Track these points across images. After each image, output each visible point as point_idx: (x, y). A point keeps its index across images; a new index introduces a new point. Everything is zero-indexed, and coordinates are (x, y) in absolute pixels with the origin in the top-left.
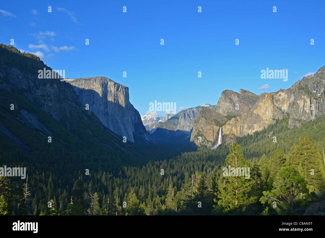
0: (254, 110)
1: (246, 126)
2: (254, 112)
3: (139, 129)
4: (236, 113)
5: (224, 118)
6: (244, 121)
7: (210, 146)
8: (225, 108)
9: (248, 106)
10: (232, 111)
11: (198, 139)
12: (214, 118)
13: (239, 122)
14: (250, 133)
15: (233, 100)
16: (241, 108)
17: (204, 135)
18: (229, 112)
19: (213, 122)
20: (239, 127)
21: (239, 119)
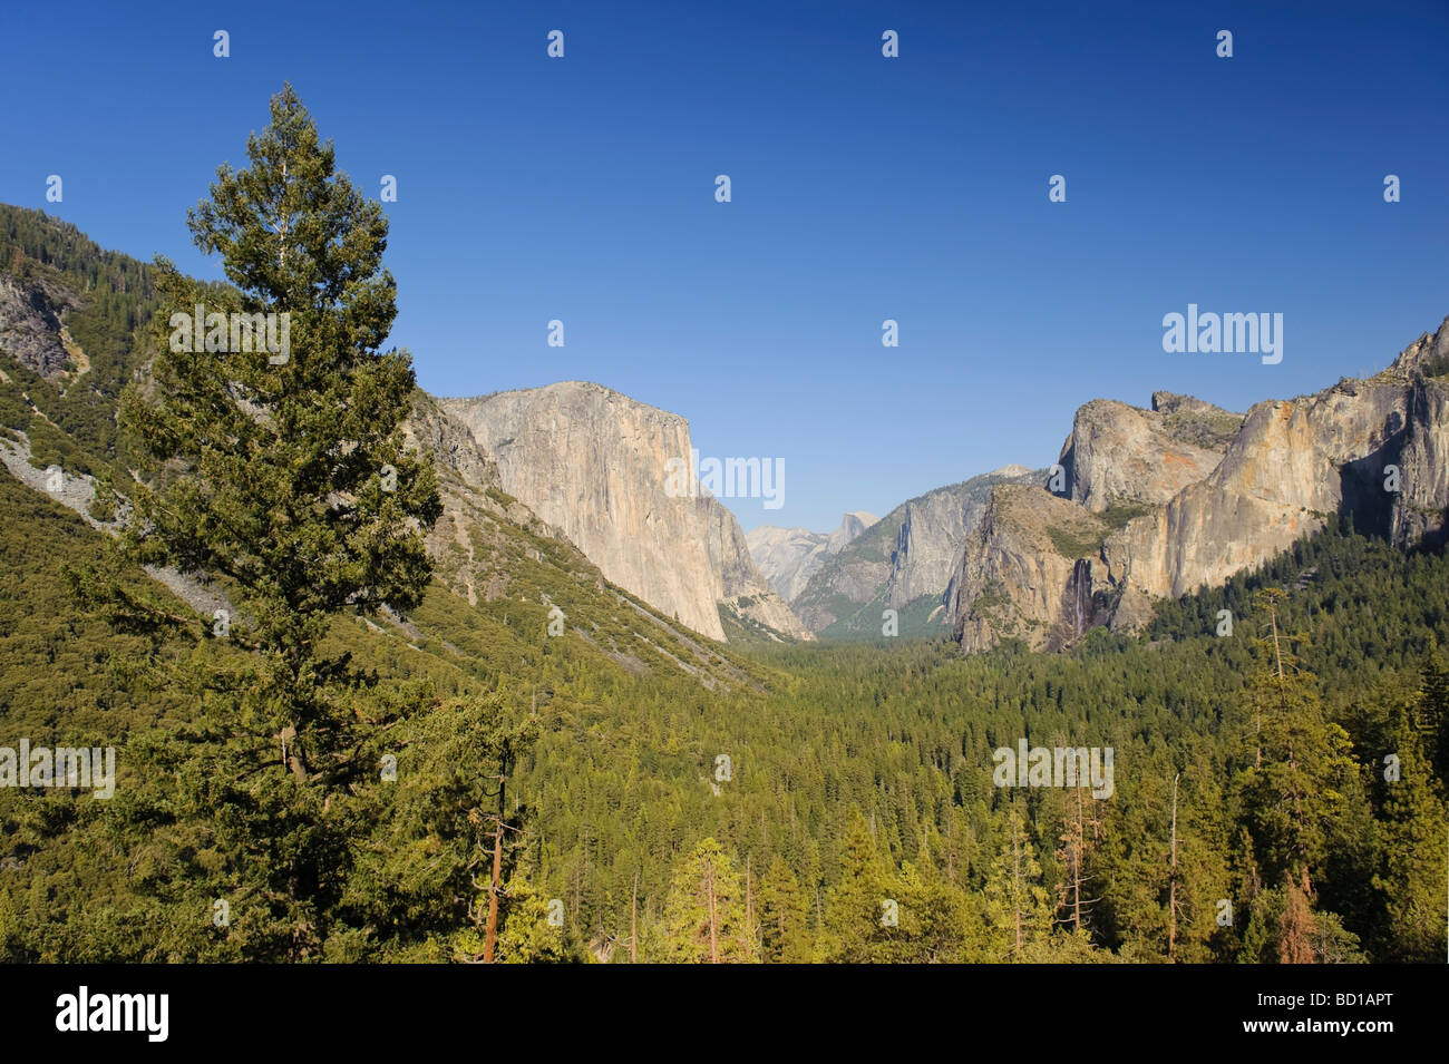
0: (1224, 478)
1: (1191, 552)
2: (1226, 488)
3: (742, 584)
4: (1144, 497)
5: (1093, 521)
6: (1181, 530)
7: (1039, 644)
8: (1093, 480)
9: (1194, 465)
10: (1124, 488)
11: (988, 615)
12: (1051, 522)
13: (1163, 536)
14: (1214, 579)
15: (1125, 440)
16: (1164, 474)
17: (1014, 596)
18: (1112, 494)
19: (1047, 540)
20: (1163, 557)
21: (1162, 523)
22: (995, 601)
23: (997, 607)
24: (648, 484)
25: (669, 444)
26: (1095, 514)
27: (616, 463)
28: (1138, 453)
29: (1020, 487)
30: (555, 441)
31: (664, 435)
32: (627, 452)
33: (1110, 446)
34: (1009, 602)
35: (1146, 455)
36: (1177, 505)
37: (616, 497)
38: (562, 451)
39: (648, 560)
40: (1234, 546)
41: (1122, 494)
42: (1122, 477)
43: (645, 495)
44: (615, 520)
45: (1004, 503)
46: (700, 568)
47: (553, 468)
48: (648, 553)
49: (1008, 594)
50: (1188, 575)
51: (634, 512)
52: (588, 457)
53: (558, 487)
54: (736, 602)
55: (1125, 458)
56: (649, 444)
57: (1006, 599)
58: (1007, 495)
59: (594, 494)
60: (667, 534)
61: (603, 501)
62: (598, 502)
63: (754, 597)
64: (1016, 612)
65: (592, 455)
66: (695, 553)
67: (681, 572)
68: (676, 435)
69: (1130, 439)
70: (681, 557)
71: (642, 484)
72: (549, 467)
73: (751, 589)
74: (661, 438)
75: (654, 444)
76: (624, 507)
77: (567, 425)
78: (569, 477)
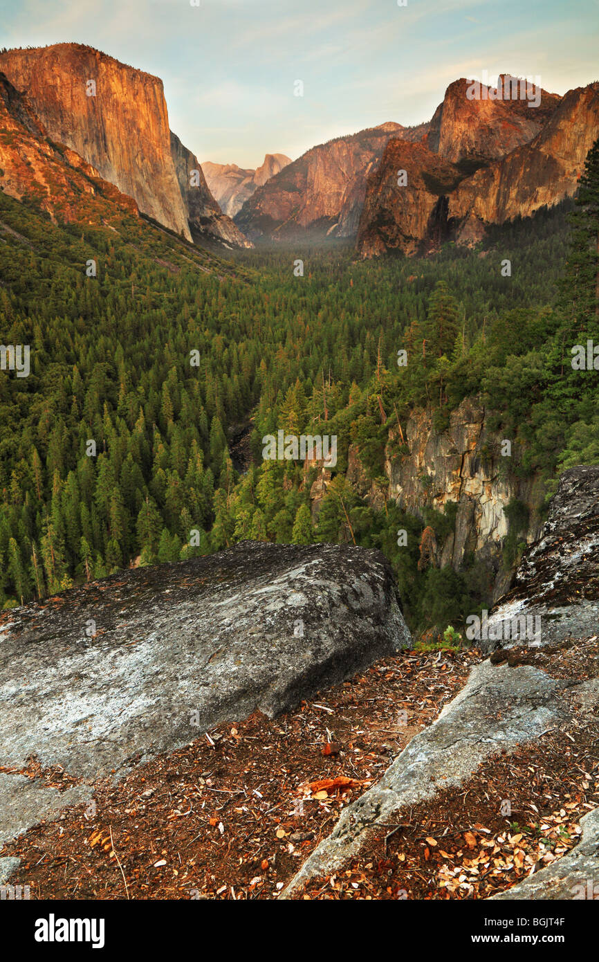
0: (541, 143)
1: (513, 194)
2: (542, 150)
3: (202, 208)
4: (486, 153)
5: (451, 169)
6: (509, 177)
7: (412, 252)
8: (454, 140)
9: (520, 131)
10: (474, 146)
11: (380, 232)
12: (425, 170)
13: (497, 182)
14: (525, 212)
15: (478, 110)
16: (500, 137)
17: (397, 220)
18: (466, 150)
19: (422, 182)
20: (495, 196)
21: (497, 173)
22: (385, 223)
23: (386, 227)
24: (135, 132)
25: (150, 100)
26: (453, 164)
27: (110, 114)
28: (485, 120)
29: (406, 143)
30: (61, 95)
31: (145, 92)
32: (118, 105)
33: (468, 115)
34: (394, 223)
35: (490, 122)
36: (508, 160)
37: (112, 141)
38: (68, 104)
39: (138, 190)
40: (541, 190)
41: (472, 151)
42: (473, 138)
43: (133, 140)
44: (112, 159)
45: (395, 154)
46: (175, 196)
47: (61, 117)
48: (138, 185)
49: (393, 218)
50: (509, 209)
51: (126, 153)
52: (88, 109)
53: (67, 132)
54: (198, 220)
55: (477, 124)
56: (134, 99)
57: (391, 222)
58: (397, 148)
59: (95, 138)
60: (150, 170)
61: (102, 144)
62: (98, 146)
63: (211, 217)
64: (399, 231)
65: (91, 107)
66: (172, 185)
67: (162, 199)
68: (154, 93)
69: (481, 110)
70: (162, 189)
71: (130, 132)
72: (58, 116)
73: (209, 211)
74: (143, 95)
75: (138, 98)
76: (118, 149)
77: (69, 81)
78: (75, 124)
